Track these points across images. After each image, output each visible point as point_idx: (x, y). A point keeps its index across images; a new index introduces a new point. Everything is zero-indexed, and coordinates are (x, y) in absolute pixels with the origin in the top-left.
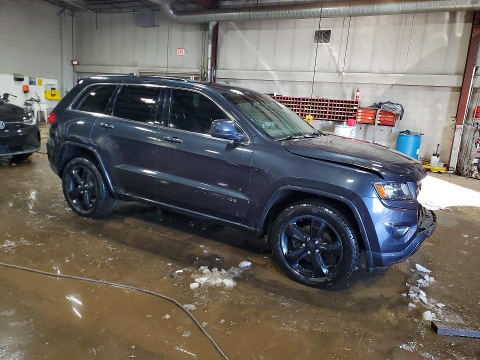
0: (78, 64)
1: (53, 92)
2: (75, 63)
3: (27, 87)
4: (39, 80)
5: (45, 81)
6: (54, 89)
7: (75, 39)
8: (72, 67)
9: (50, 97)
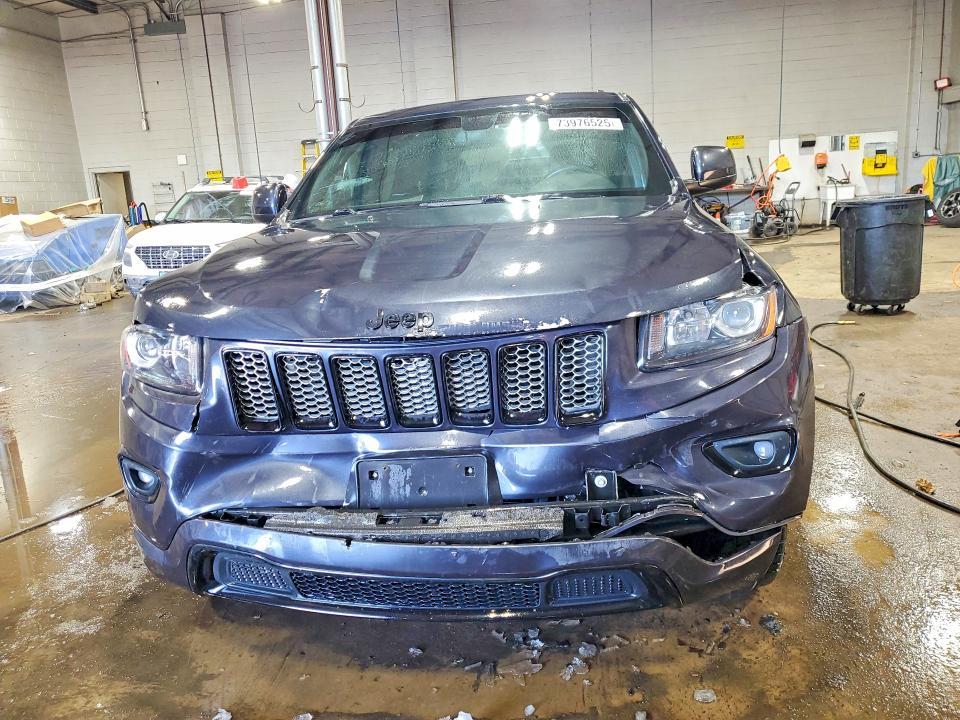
0: (950, 85)
1: (881, 159)
2: (943, 83)
3: (824, 156)
4: (851, 138)
5: (867, 138)
6: (884, 152)
7: (948, 30)
8: (936, 93)
9: (871, 170)
